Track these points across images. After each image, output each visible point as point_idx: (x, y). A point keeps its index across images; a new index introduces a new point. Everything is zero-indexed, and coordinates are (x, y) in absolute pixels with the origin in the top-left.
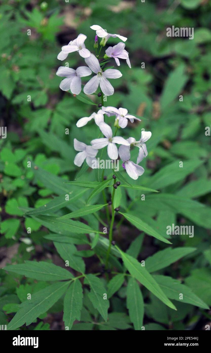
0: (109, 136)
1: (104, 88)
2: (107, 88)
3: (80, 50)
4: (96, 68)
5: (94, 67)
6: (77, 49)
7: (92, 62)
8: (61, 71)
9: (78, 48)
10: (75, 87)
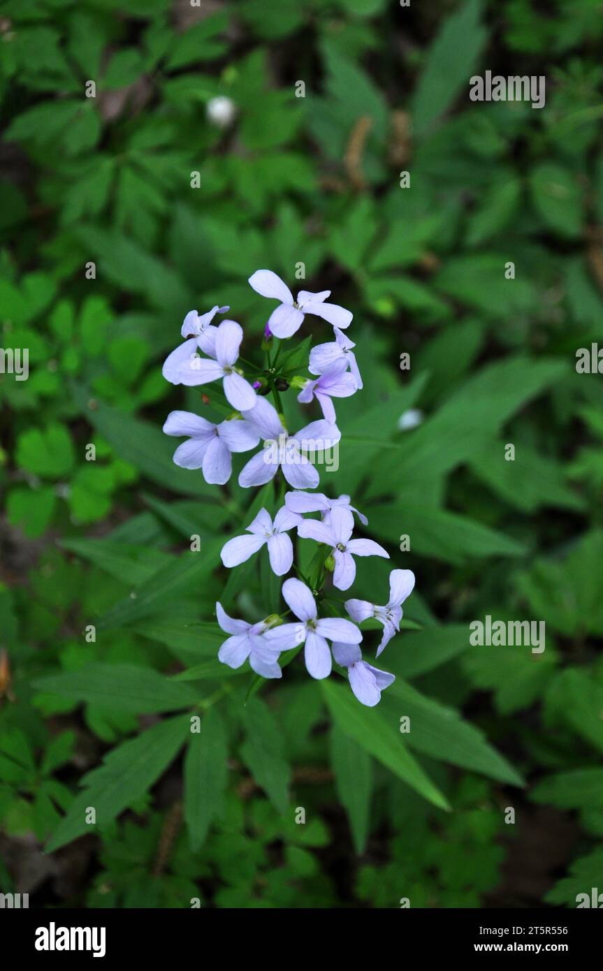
0: (308, 616)
1: (292, 475)
2: (301, 473)
3: (226, 375)
4: (272, 433)
5: (264, 431)
6: (218, 371)
7: (261, 418)
8: (177, 422)
9: (219, 367)
10: (217, 468)
